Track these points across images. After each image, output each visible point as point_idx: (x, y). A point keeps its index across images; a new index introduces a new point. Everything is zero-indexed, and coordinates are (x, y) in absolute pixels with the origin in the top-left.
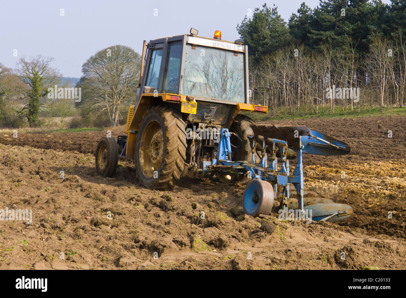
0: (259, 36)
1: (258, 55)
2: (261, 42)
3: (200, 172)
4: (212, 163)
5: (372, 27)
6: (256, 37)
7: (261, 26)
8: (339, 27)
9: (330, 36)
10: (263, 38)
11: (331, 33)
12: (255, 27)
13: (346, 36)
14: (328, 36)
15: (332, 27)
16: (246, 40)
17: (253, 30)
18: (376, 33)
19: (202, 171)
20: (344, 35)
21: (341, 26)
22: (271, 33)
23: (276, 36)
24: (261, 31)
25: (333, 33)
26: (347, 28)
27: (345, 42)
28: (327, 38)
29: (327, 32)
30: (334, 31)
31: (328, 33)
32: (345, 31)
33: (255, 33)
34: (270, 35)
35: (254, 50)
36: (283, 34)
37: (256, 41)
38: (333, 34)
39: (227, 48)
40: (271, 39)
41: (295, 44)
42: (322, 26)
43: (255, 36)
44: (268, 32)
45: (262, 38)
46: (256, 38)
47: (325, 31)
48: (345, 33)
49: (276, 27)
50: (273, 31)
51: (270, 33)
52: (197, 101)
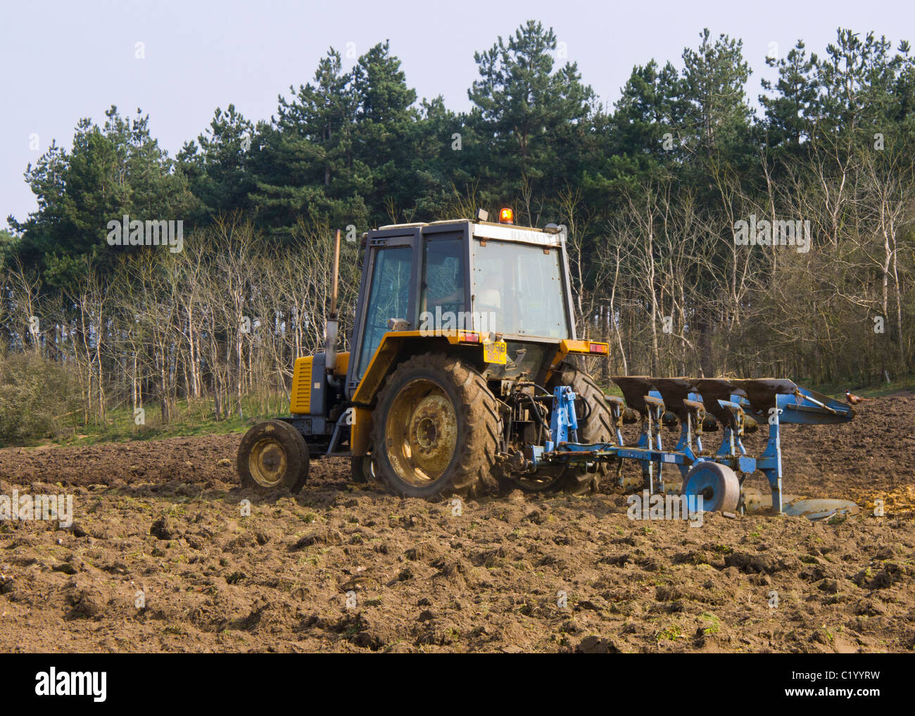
0: (99, 199)
1: (100, 254)
2: (105, 214)
3: (530, 466)
4: (546, 450)
5: (427, 174)
6: (91, 201)
7: (106, 170)
8: (334, 174)
9: (313, 200)
10: (111, 203)
11: (315, 190)
12: (88, 172)
13: (359, 199)
14: (308, 199)
15: (317, 174)
16: (64, 209)
17: (81, 181)
18: (439, 192)
19: (533, 465)
20: (353, 196)
21: (342, 171)
22: (133, 189)
23: (151, 199)
24: (106, 184)
25: (320, 191)
26: (359, 177)
27: (357, 217)
28: (306, 205)
29: (304, 189)
30: (322, 187)
31: (307, 191)
32: (354, 187)
33: (89, 190)
34: (132, 197)
35: (85, 238)
36: (170, 195)
37: (91, 213)
38: (323, 194)
39: (532, 242)
40: (133, 208)
41: (225, 223)
42: (287, 171)
43: (88, 198)
44: (126, 187)
45: (108, 205)
46: (92, 205)
47: (298, 185)
48: (356, 192)
49: (147, 173)
50: (139, 185)
51: (132, 191)
52: (506, 340)
